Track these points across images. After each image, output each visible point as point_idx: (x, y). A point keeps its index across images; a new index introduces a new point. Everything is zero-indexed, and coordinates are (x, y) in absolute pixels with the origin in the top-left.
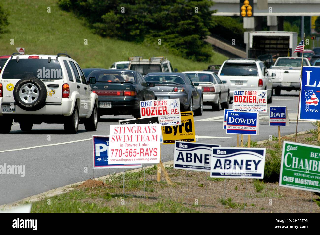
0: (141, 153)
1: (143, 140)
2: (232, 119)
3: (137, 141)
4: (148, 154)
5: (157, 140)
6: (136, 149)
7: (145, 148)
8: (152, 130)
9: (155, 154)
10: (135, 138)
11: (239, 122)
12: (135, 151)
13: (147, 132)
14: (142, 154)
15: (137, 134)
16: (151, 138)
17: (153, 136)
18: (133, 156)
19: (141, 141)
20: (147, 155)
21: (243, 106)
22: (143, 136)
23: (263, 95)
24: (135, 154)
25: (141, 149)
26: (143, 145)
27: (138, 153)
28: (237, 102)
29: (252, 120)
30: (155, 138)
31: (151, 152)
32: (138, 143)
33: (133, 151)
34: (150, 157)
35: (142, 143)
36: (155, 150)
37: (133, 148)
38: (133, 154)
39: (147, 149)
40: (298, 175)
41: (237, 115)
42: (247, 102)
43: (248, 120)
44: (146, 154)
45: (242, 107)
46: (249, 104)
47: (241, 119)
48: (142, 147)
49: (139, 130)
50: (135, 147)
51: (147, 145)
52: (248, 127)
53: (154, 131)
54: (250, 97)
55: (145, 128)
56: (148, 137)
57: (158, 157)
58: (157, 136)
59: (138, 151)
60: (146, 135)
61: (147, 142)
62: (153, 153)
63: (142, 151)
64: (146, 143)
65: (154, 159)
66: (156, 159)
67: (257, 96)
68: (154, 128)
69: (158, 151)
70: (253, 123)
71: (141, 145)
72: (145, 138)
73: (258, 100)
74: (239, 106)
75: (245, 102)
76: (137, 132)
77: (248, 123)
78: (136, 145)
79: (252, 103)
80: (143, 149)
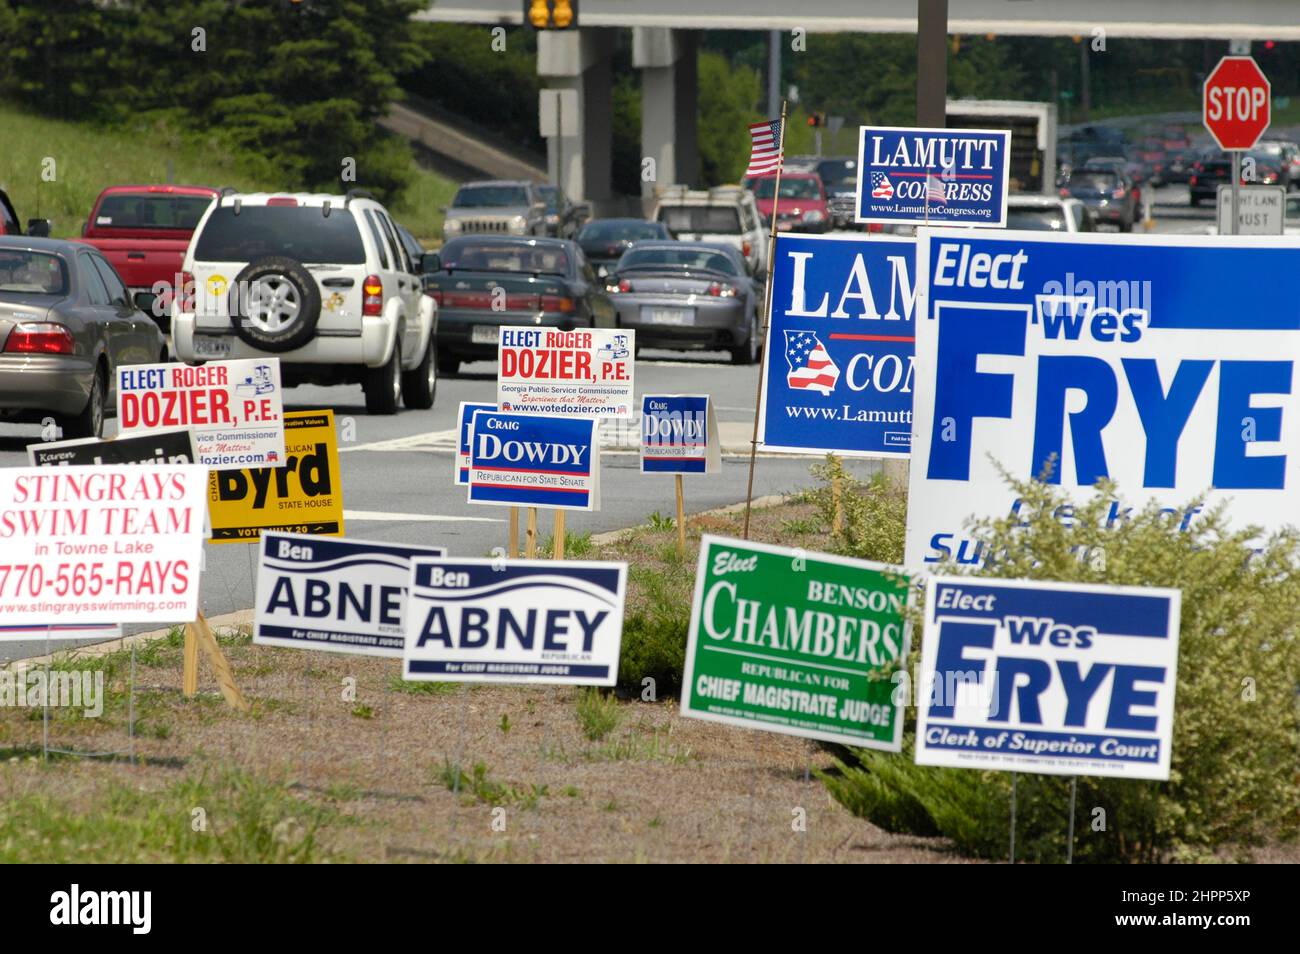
0: (121, 579)
1: (130, 528)
2: (490, 443)
3: (108, 531)
4: (150, 584)
5: (187, 530)
6: (99, 565)
7: (138, 560)
8: (169, 488)
9: (180, 584)
10: (96, 521)
11: (520, 455)
12: (98, 571)
13: (147, 497)
14: (124, 585)
15: (106, 503)
16: (163, 520)
17: (172, 511)
18: (87, 591)
19: (125, 531)
20: (146, 590)
21: (538, 390)
22: (131, 514)
23: (618, 348)
24: (95, 584)
25: (122, 564)
26: (130, 549)
27: (110, 582)
28: (512, 373)
29: (573, 448)
30: (181, 521)
31: (162, 577)
32: (109, 541)
33: (87, 574)
34: (157, 598)
35: (125, 540)
36: (181, 570)
37: (89, 559)
38: (89, 583)
39: (147, 566)
40: (757, 670)
41: (512, 426)
42: (554, 376)
43: (555, 447)
44: (142, 584)
45: (532, 394)
46: (559, 382)
47: (528, 445)
48: (125, 558)
49: (116, 489)
50: (98, 558)
51: (149, 548)
52: (558, 477)
53: (177, 492)
54: (564, 354)
55: (143, 481)
56: (152, 515)
57: (192, 596)
58: (188, 511)
59: (109, 572)
60: (145, 507)
61: (148, 537)
62: (170, 579)
63: (125, 571)
64: (144, 540)
65: (172, 605)
66: (183, 604)
67: (592, 352)
68: (179, 479)
69: (194, 575)
70: (577, 462)
71: (122, 547)
72: (140, 520)
73: (596, 367)
74: (519, 390)
75: (545, 375)
76: (106, 494)
77: (555, 460)
78: (103, 549)
79: (574, 380)
80: (129, 564)
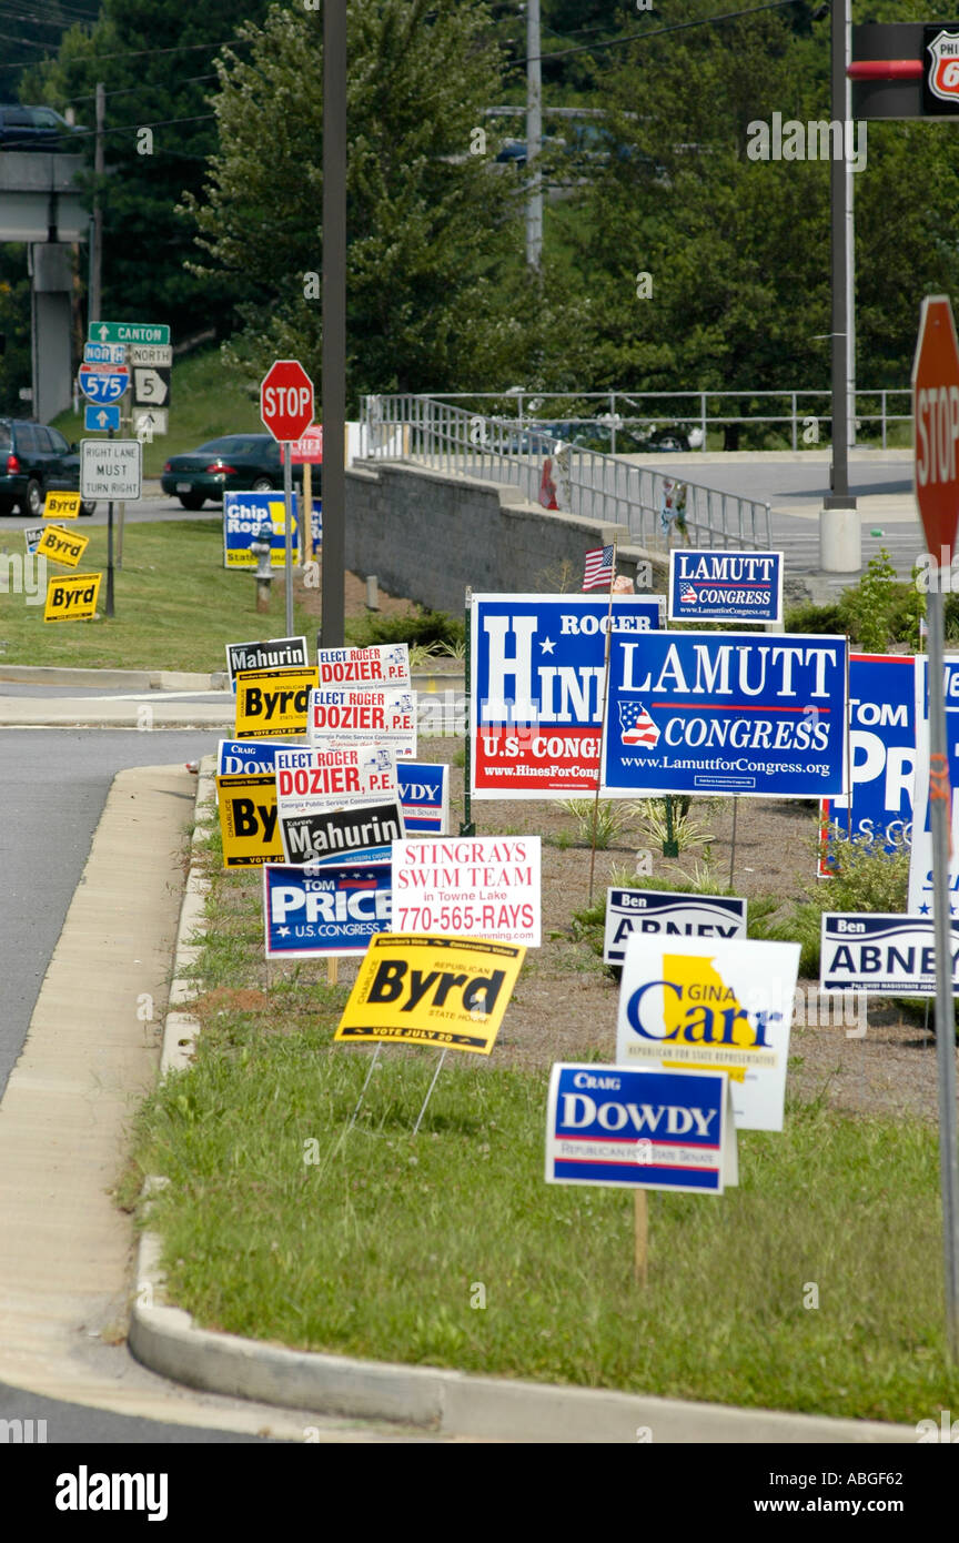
0: (485, 917)
1: (489, 882)
3: (474, 884)
4: (507, 921)
5: (529, 883)
6: (471, 908)
7: (497, 904)
8: (514, 854)
9: (528, 921)
10: (465, 877)
12: (469, 912)
13: (499, 860)
14: (488, 921)
15: (470, 864)
16: (512, 875)
17: (518, 869)
18: (463, 926)
19: (486, 884)
20: (504, 925)
22: (489, 872)
24: (468, 921)
25: (485, 907)
26: (490, 896)
27: (478, 920)
30: (524, 877)
31: (515, 916)
32: (475, 890)
33: (462, 914)
34: (512, 931)
35: (486, 891)
36: (527, 911)
37: (462, 904)
38: (464, 921)
39: (504, 908)
44: (501, 921)
48: (487, 903)
49: (477, 854)
50: (469, 903)
51: (504, 896)
53: (520, 857)
55: (495, 848)
56: (504, 872)
57: (537, 929)
58: (529, 869)
59: (477, 913)
60: (499, 867)
61: (503, 888)
62: (520, 917)
63: (489, 912)
64: (500, 891)
65: (523, 936)
66: (530, 935)
68: (520, 847)
69: (537, 913)
71: (485, 895)
72: (496, 876)
76: (471, 858)
78: (471, 896)
80: (491, 907)
